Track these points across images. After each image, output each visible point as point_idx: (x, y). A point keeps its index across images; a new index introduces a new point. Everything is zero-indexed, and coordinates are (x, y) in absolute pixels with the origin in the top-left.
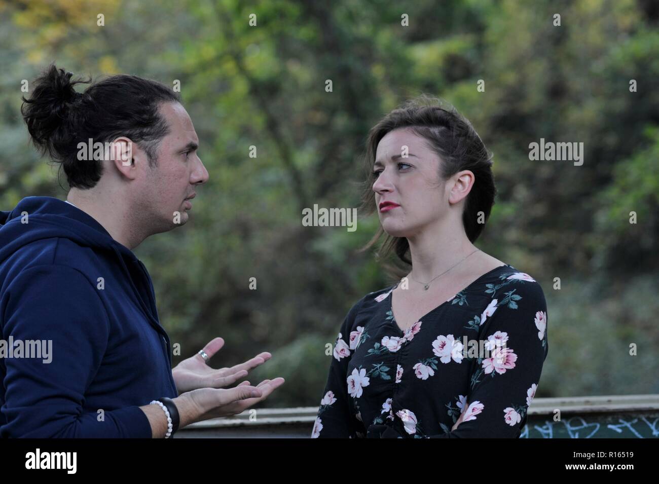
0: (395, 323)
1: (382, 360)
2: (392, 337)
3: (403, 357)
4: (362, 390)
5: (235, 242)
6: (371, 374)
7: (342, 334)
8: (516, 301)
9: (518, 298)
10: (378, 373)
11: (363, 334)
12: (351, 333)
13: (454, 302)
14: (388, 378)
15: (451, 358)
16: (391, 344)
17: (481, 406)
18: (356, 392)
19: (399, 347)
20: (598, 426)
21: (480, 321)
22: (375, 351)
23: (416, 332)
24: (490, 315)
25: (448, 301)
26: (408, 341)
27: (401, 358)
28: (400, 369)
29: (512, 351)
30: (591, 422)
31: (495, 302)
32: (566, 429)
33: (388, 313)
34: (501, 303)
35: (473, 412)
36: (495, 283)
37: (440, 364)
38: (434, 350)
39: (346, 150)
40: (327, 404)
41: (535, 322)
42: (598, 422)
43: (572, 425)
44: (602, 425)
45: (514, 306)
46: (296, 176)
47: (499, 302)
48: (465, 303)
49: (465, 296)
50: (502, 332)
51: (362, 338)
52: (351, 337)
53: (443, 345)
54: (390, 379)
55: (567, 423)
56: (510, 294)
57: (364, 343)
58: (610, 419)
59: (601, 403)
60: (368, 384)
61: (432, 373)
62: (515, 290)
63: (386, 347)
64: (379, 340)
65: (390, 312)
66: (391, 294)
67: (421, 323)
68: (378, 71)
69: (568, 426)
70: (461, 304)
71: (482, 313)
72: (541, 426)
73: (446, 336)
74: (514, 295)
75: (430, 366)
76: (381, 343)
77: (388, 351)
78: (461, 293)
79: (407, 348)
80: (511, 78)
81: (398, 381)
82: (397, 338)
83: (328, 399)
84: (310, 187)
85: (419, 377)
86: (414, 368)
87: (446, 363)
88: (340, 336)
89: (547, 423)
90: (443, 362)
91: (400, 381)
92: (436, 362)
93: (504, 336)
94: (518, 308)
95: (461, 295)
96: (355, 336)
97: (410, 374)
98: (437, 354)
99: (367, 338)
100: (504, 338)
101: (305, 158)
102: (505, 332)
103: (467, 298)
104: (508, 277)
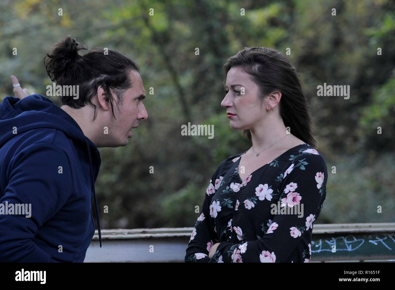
0: (238, 174)
1: (229, 197)
2: (236, 183)
3: (240, 195)
4: (217, 213)
5: (144, 130)
6: (222, 204)
7: (212, 180)
8: (304, 165)
9: (306, 163)
10: (226, 204)
11: (222, 181)
12: (216, 180)
13: (271, 165)
14: (232, 207)
15: (265, 198)
16: (235, 187)
17: (277, 225)
18: (214, 214)
19: (239, 190)
20: (363, 241)
21: (284, 176)
22: (227, 191)
23: (248, 181)
24: (289, 173)
25: (268, 164)
26: (244, 186)
27: (239, 196)
28: (238, 202)
29: (299, 194)
30: (359, 239)
31: (293, 165)
32: (344, 242)
33: (236, 169)
34: (296, 166)
35: (272, 228)
36: (295, 155)
37: (258, 201)
38: (256, 193)
39: (211, 76)
40: (200, 220)
41: (316, 178)
42: (363, 238)
43: (347, 240)
44: (365, 240)
45: (303, 168)
46: (181, 91)
47: (295, 165)
48: (277, 165)
49: (278, 161)
50: (294, 183)
51: (221, 183)
52: (216, 182)
53: (262, 190)
54: (233, 208)
55: (345, 239)
56: (302, 161)
57: (222, 186)
58: (370, 237)
59: (365, 227)
60: (221, 210)
61: (253, 206)
62: (305, 159)
63: (232, 189)
64: (229, 185)
65: (237, 168)
66: (241, 157)
67: (251, 176)
68: (229, 29)
69: (345, 241)
70: (275, 166)
71: (285, 172)
72: (329, 241)
73: (264, 185)
74: (304, 162)
75: (252, 201)
76: (230, 187)
77: (233, 191)
78: (276, 159)
79: (243, 190)
80: (310, 34)
81: (236, 209)
82: (239, 184)
83: (201, 218)
84: (189, 97)
85: (246, 207)
86: (244, 202)
87: (262, 200)
88: (211, 181)
89: (333, 238)
90: (260, 200)
91: (237, 209)
92: (256, 199)
93: (295, 186)
94: (305, 170)
95: (276, 161)
96: (218, 182)
97: (242, 206)
98: (257, 195)
99: (224, 183)
100: (294, 187)
101: (186, 80)
102: (296, 183)
103: (279, 163)
104: (303, 151)
